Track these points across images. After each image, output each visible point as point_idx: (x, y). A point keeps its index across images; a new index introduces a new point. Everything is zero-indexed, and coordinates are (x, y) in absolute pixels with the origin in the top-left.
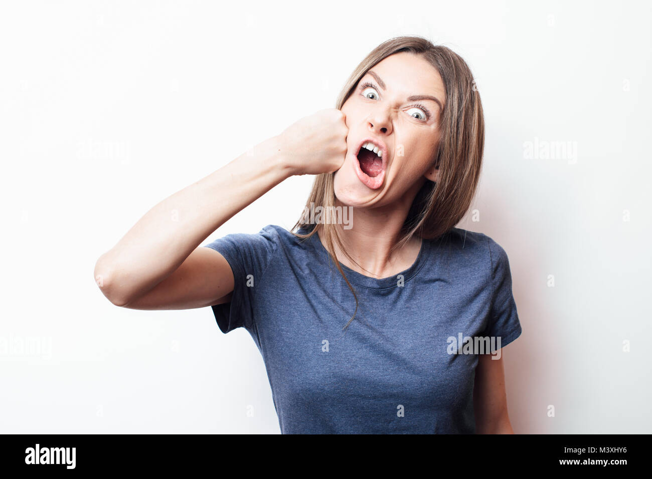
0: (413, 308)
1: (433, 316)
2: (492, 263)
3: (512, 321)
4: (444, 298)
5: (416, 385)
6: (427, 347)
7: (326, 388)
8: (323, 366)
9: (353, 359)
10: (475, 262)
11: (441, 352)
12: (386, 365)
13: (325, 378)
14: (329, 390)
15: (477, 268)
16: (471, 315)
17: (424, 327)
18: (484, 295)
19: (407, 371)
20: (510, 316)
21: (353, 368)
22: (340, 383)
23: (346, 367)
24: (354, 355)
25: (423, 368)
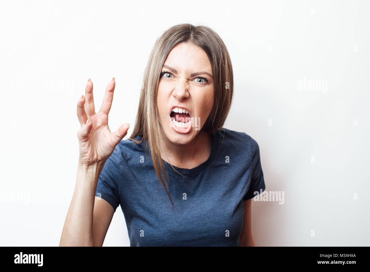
0: (210, 184)
1: (222, 188)
2: (252, 153)
3: (261, 183)
4: (227, 176)
5: (216, 230)
6: (220, 207)
7: (165, 239)
8: (163, 226)
9: (179, 220)
10: (243, 152)
11: (228, 209)
12: (199, 221)
13: (165, 233)
14: (167, 240)
15: (244, 156)
16: (242, 184)
17: (218, 195)
18: (248, 172)
19: (211, 223)
20: (260, 180)
21: (180, 226)
22: (173, 235)
23: (176, 225)
24: (180, 218)
25: (219, 220)
